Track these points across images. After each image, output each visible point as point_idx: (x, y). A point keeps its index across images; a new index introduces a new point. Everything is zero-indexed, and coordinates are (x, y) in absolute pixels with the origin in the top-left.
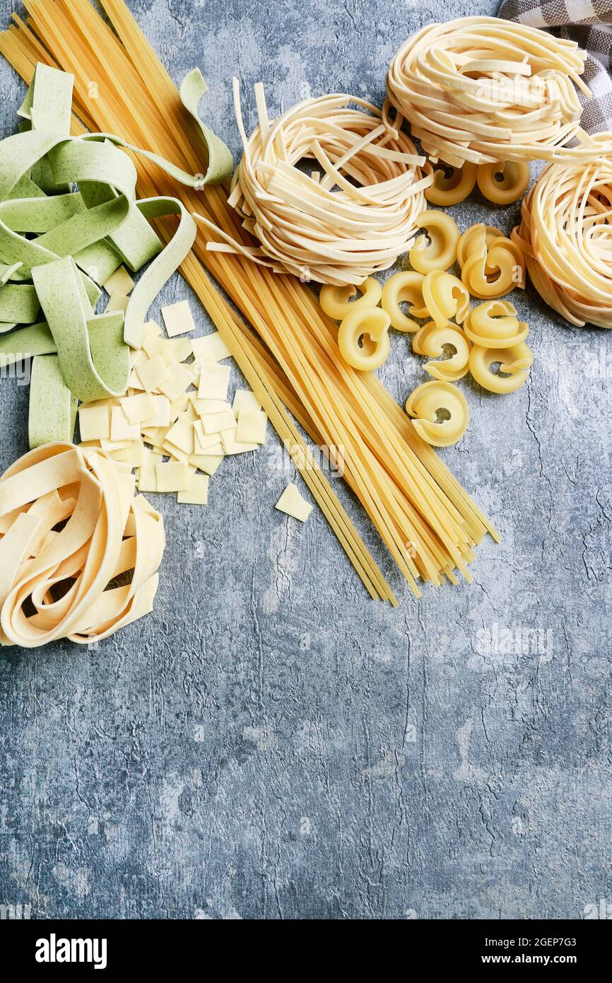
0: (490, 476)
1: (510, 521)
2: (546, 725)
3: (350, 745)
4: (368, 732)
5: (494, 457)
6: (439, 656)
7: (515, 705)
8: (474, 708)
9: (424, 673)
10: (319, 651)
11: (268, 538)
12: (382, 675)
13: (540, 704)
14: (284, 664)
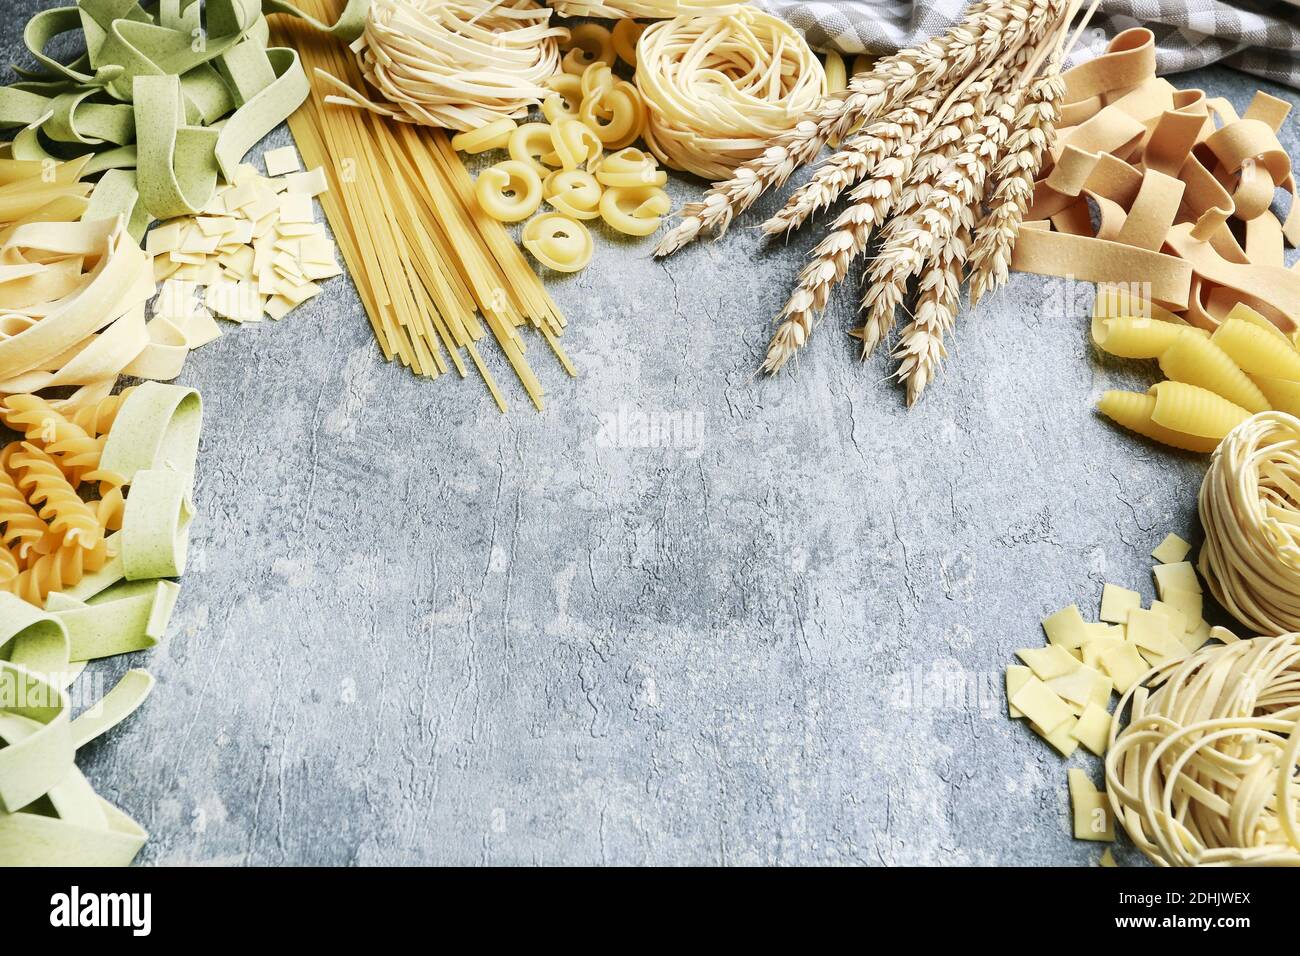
0: (615, 311)
1: (637, 355)
2: (675, 575)
3: (411, 585)
4: (436, 571)
5: (622, 294)
6: (538, 490)
7: (633, 548)
8: (579, 550)
9: (517, 506)
10: (387, 476)
11: (345, 360)
12: (464, 506)
13: (667, 550)
14: (340, 489)
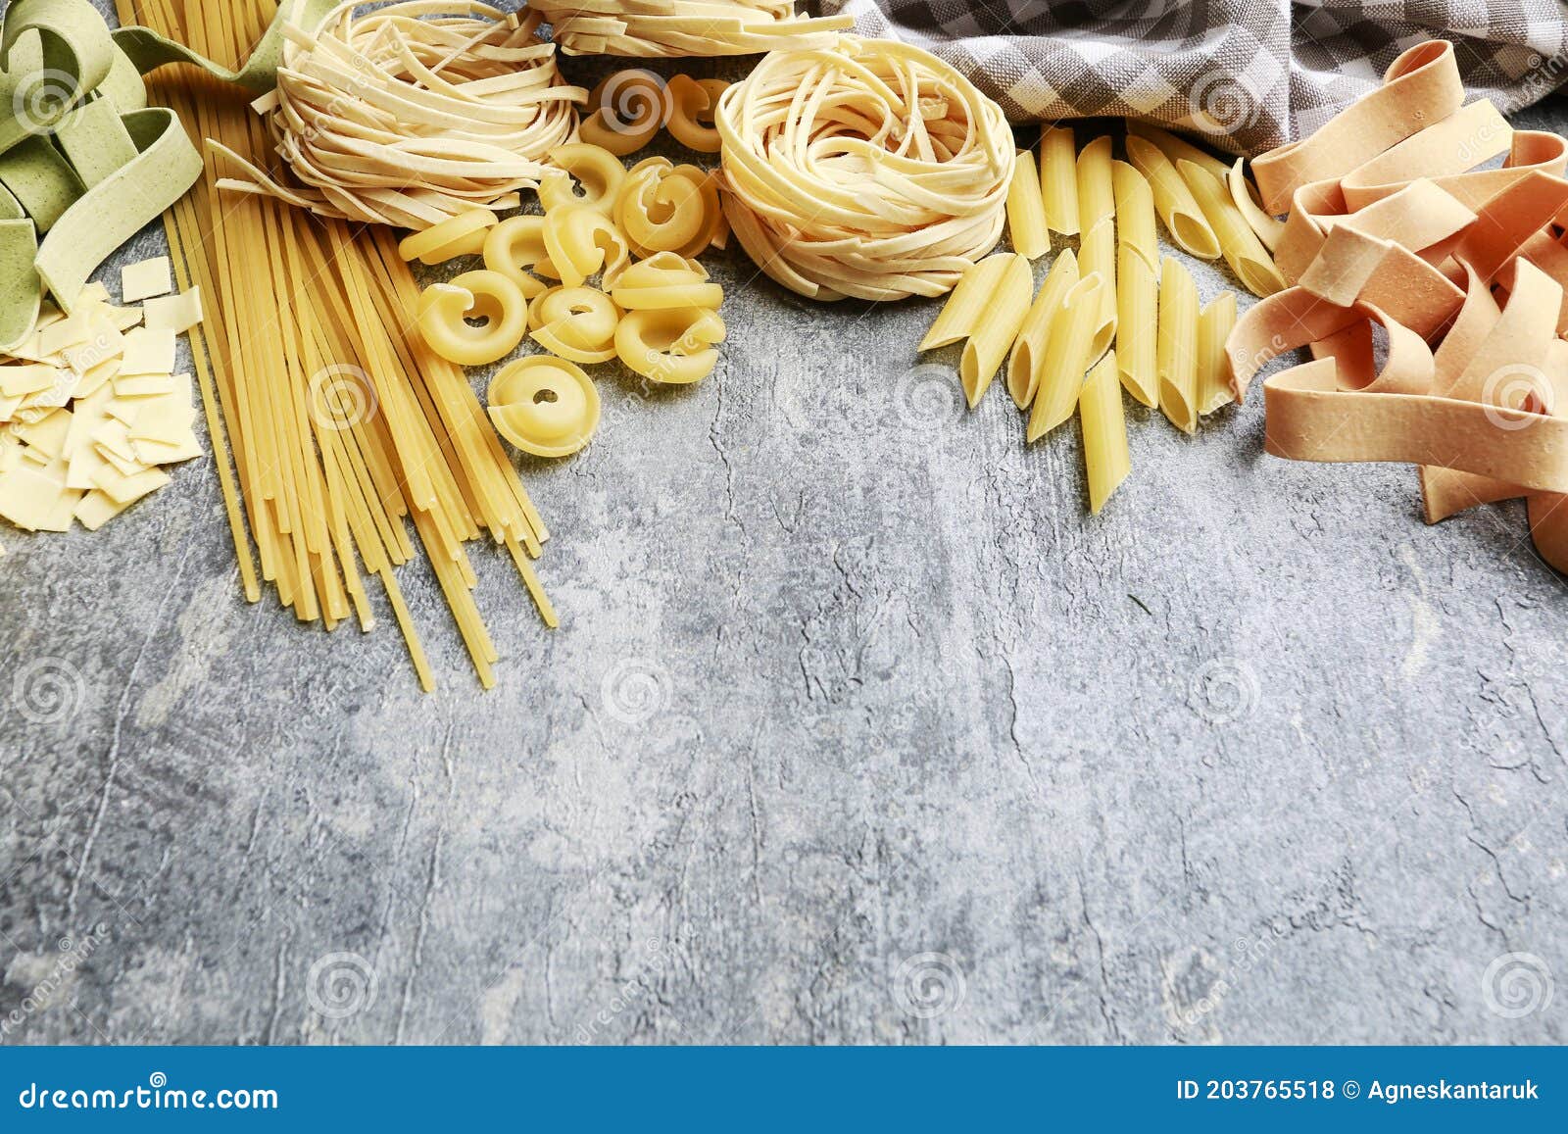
0: (629, 514)
1: (658, 589)
2: (693, 997)
3: (236, 1010)
4: (281, 983)
5: (642, 485)
6: (472, 832)
7: (623, 944)
8: (531, 945)
9: (433, 861)
10: (223, 803)
11: (187, 598)
12: (343, 861)
13: (682, 948)
14: (142, 825)
